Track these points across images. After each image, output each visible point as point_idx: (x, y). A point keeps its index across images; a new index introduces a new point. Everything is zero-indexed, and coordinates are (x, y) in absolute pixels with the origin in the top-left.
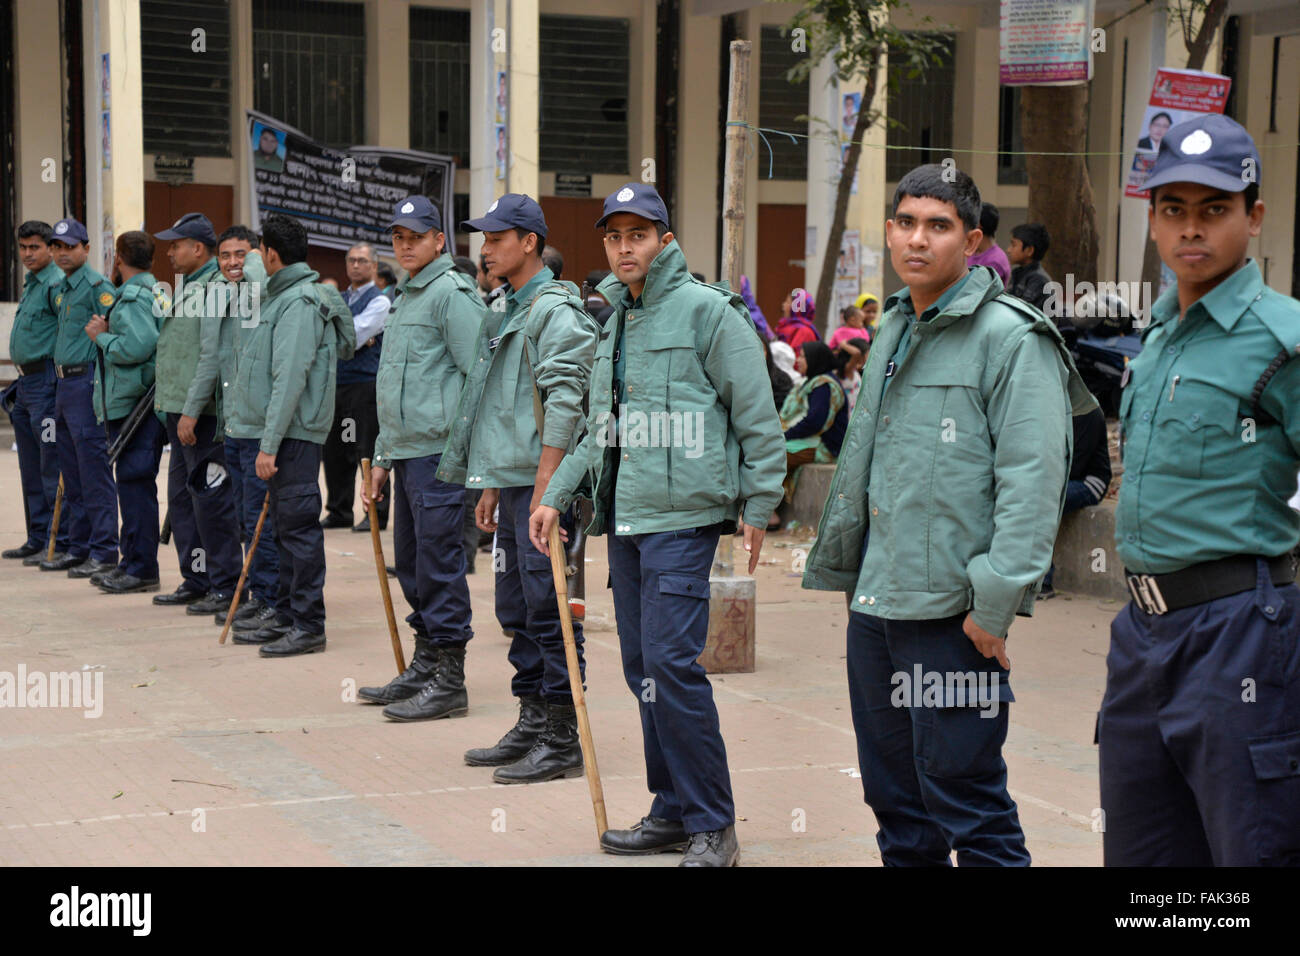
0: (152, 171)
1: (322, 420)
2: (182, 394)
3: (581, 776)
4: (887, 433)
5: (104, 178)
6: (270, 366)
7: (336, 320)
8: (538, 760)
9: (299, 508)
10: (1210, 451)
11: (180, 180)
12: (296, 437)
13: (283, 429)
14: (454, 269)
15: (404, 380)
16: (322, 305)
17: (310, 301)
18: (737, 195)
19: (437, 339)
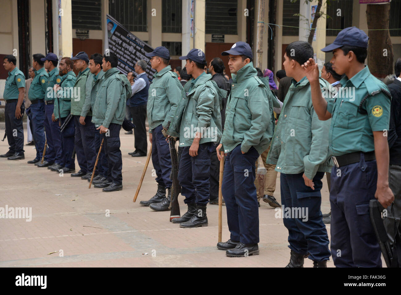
0: (75, 34)
1: (122, 117)
2: (80, 109)
3: (207, 226)
4: (286, 120)
5: (59, 38)
6: (106, 100)
7: (126, 86)
8: (194, 221)
9: (114, 145)
10: (350, 121)
11: (85, 38)
12: (114, 123)
13: (110, 120)
14: (171, 70)
15: (153, 105)
16: (122, 81)
17: (118, 79)
18: (261, 45)
19: (164, 92)
